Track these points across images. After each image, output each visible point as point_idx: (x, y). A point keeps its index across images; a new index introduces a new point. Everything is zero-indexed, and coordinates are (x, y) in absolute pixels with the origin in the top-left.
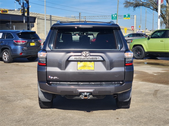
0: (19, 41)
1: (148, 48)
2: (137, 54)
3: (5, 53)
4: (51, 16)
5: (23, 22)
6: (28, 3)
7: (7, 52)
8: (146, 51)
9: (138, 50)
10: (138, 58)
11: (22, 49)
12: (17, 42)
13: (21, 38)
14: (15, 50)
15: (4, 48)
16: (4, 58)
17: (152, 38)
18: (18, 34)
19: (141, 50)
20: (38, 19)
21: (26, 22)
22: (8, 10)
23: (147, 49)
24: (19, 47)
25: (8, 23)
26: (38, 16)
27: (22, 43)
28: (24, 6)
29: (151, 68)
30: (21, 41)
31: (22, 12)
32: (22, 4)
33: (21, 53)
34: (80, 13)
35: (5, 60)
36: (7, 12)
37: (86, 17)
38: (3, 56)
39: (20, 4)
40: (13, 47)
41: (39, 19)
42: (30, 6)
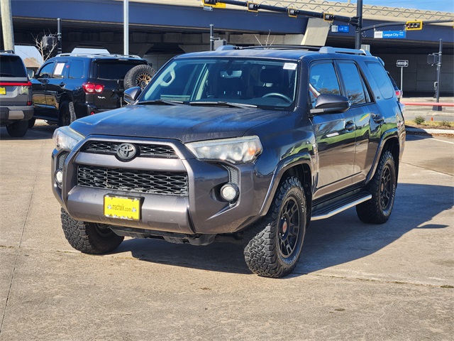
25: (433, 54)
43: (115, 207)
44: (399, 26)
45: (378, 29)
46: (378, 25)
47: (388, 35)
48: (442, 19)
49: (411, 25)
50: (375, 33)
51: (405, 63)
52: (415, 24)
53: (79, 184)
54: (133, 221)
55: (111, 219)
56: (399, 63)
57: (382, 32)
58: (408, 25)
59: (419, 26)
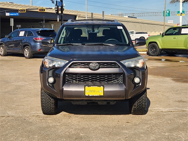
0: (38, 38)
1: (162, 45)
2: (152, 51)
3: (26, 50)
4: (92, 14)
5: (57, 21)
6: (62, 2)
7: (28, 49)
8: (160, 48)
9: (154, 47)
10: (153, 55)
11: (41, 46)
12: (36, 39)
13: (40, 35)
14: (35, 47)
15: (26, 45)
16: (25, 54)
17: (166, 35)
18: (38, 32)
19: (156, 47)
20: (78, 17)
21: (59, 21)
22: (46, 9)
23: (161, 47)
24: (38, 44)
25: (41, 22)
26: (78, 14)
27: (40, 40)
28: (58, 5)
29: (156, 63)
30: (40, 38)
31: (56, 11)
32: (55, 3)
33: (40, 50)
34: (103, 12)
35: (26, 56)
36: (44, 11)
37: (134, 15)
38: (25, 52)
39: (53, 2)
40: (33, 44)
41: (80, 17)
42: (64, 4)
43: (91, 91)
44: (16, 11)
45: (7, 12)
46: (7, 10)
47: (12, 15)
48: (30, 8)
49: (21, 10)
50: (6, 13)
51: (20, 26)
52: (23, 10)
53: (66, 83)
54: (101, 96)
55: (89, 97)
56: (17, 26)
57: (9, 13)
58: (20, 10)
59: (25, 11)
